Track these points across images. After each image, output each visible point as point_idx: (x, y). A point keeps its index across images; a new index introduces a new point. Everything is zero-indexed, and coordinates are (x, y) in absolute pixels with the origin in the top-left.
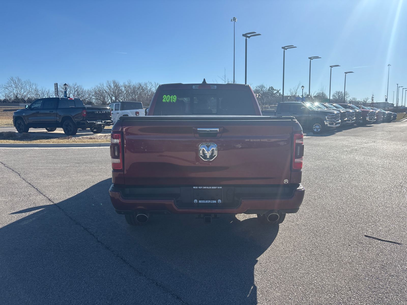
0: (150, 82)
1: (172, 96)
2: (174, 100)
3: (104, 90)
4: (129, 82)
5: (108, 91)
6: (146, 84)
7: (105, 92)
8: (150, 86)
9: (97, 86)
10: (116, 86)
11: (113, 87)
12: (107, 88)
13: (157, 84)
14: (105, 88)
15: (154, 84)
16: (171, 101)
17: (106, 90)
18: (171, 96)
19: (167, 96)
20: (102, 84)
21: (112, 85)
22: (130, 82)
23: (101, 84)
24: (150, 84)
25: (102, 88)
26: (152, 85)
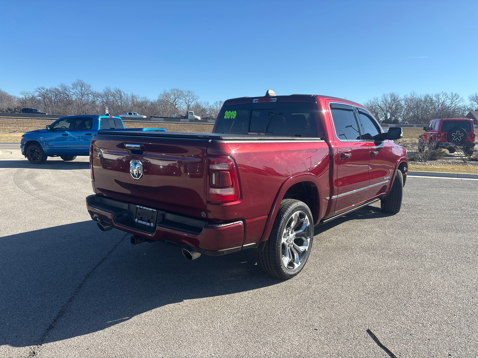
0: (444, 92)
1: (233, 111)
2: (234, 116)
3: (378, 106)
4: (412, 94)
5: (383, 106)
6: (437, 96)
7: (379, 107)
8: (443, 98)
9: (370, 101)
10: (394, 100)
11: (390, 101)
12: (382, 103)
13: (454, 95)
14: (379, 102)
15: (450, 96)
16: (231, 118)
17: (380, 105)
18: (231, 112)
19: (228, 112)
20: (377, 98)
21: (389, 99)
22: (414, 94)
23: (375, 98)
24: (444, 95)
25: (376, 104)
26: (447, 96)
